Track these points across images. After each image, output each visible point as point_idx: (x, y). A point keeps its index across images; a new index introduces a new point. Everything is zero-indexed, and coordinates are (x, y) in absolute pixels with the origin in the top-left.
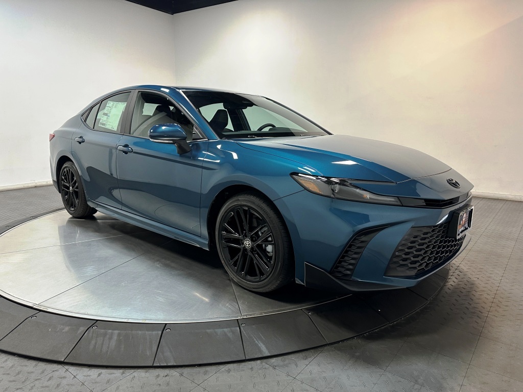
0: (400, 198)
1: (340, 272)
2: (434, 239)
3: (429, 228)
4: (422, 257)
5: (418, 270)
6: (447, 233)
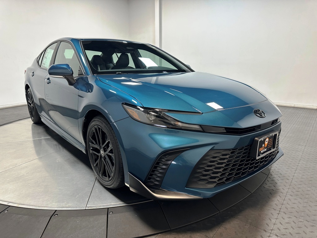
0: (202, 126)
1: (152, 182)
2: (234, 159)
3: (228, 151)
4: (221, 174)
5: (218, 184)
6: (249, 153)
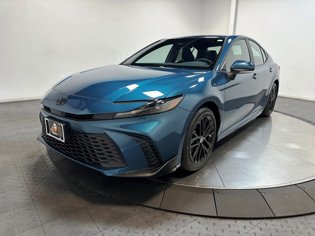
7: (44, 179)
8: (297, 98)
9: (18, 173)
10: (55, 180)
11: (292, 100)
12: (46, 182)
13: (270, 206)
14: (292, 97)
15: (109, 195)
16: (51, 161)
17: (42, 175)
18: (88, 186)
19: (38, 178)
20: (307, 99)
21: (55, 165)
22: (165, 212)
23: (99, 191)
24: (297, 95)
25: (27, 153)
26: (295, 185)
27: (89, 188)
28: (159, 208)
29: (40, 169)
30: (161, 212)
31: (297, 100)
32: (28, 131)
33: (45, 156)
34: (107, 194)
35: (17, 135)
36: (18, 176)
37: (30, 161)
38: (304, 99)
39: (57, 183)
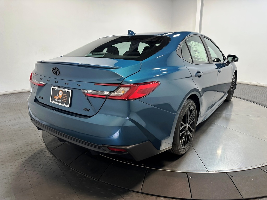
7: (40, 165)
8: (256, 84)
9: (18, 160)
10: (50, 166)
11: (251, 86)
12: (42, 168)
13: (238, 189)
14: (252, 84)
15: (97, 180)
16: (46, 148)
17: (39, 162)
18: (78, 171)
19: (36, 164)
20: (265, 85)
21: (49, 152)
22: (146, 196)
23: (88, 176)
24: (255, 82)
25: (26, 140)
26: (259, 168)
27: (80, 173)
28: (141, 192)
29: (36, 156)
30: (142, 195)
31: (256, 87)
32: (26, 120)
33: (41, 143)
34: (95, 179)
35: (17, 124)
36: (18, 163)
37: (28, 149)
38: (262, 85)
39: (51, 169)
